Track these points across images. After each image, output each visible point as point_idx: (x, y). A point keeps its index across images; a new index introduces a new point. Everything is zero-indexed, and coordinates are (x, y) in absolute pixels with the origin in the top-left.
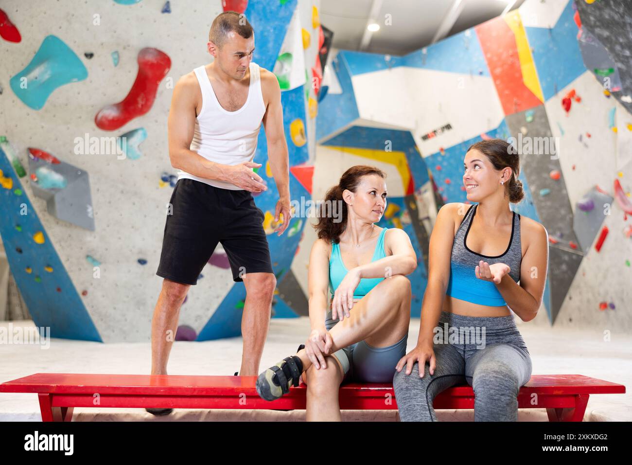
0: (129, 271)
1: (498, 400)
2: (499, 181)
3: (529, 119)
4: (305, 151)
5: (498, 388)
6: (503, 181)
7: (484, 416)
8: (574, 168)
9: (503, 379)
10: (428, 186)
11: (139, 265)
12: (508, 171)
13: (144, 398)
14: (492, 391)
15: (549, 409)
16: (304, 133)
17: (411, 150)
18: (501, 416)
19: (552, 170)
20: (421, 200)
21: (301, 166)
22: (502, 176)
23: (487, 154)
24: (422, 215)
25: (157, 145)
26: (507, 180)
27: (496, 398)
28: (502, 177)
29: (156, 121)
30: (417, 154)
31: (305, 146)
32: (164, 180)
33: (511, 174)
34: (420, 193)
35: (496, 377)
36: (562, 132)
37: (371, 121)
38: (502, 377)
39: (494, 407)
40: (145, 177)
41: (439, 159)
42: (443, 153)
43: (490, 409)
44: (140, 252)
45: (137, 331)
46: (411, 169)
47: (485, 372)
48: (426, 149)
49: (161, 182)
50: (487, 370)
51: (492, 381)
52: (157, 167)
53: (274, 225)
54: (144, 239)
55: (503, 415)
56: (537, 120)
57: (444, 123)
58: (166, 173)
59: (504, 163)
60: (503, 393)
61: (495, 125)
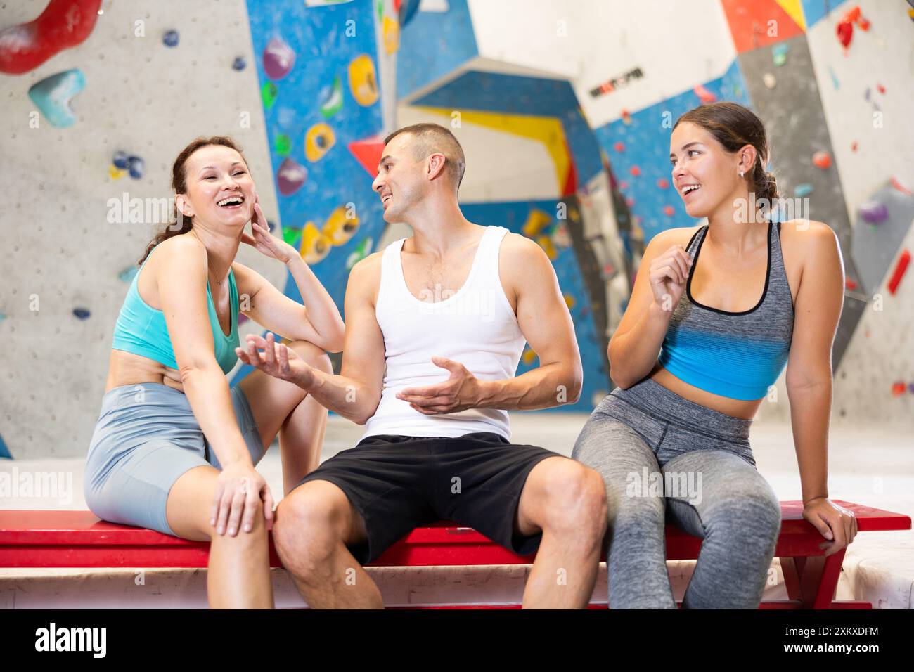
0: (58, 331)
1: (755, 544)
2: (735, 170)
3: (779, 59)
4: (376, 113)
5: (755, 524)
6: (742, 171)
7: (720, 571)
8: (855, 148)
9: (765, 510)
10: (601, 180)
11: (76, 320)
12: (749, 151)
13: (71, 551)
14: (745, 530)
15: (785, 558)
16: (374, 82)
17: (572, 116)
18: (751, 572)
19: (816, 151)
20: (590, 204)
21: (369, 142)
22: (740, 161)
23: (708, 127)
24: (590, 231)
25: (104, 100)
26: (750, 167)
27: (750, 540)
28: (741, 164)
29: (102, 57)
30: (582, 122)
31: (377, 104)
32: (119, 164)
33: (754, 157)
34: (587, 192)
35: (755, 506)
36: (837, 84)
37: (500, 62)
38: (763, 506)
39: (743, 556)
40: (84, 160)
41: (621, 131)
42: (627, 121)
43: (737, 560)
44: (78, 296)
45: (75, 439)
46: (571, 149)
47: (733, 495)
48: (598, 113)
49: (114, 169)
50: (738, 492)
51: (748, 512)
52: (106, 141)
53: (320, 247)
54: (83, 273)
55: (756, 571)
56: (793, 61)
57: (630, 67)
58: (121, 153)
59: (739, 140)
60: (763, 533)
61: (719, 70)
